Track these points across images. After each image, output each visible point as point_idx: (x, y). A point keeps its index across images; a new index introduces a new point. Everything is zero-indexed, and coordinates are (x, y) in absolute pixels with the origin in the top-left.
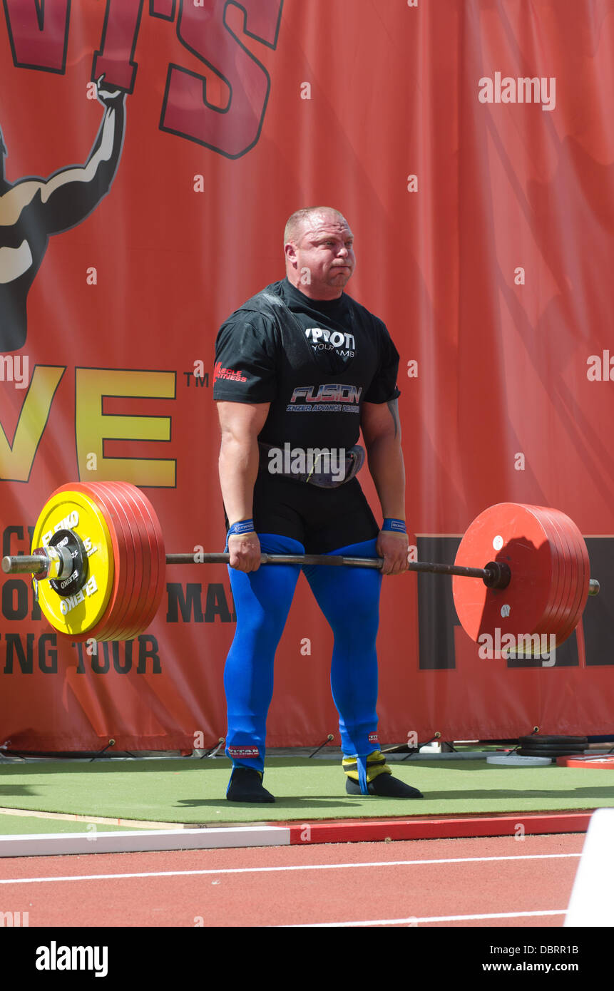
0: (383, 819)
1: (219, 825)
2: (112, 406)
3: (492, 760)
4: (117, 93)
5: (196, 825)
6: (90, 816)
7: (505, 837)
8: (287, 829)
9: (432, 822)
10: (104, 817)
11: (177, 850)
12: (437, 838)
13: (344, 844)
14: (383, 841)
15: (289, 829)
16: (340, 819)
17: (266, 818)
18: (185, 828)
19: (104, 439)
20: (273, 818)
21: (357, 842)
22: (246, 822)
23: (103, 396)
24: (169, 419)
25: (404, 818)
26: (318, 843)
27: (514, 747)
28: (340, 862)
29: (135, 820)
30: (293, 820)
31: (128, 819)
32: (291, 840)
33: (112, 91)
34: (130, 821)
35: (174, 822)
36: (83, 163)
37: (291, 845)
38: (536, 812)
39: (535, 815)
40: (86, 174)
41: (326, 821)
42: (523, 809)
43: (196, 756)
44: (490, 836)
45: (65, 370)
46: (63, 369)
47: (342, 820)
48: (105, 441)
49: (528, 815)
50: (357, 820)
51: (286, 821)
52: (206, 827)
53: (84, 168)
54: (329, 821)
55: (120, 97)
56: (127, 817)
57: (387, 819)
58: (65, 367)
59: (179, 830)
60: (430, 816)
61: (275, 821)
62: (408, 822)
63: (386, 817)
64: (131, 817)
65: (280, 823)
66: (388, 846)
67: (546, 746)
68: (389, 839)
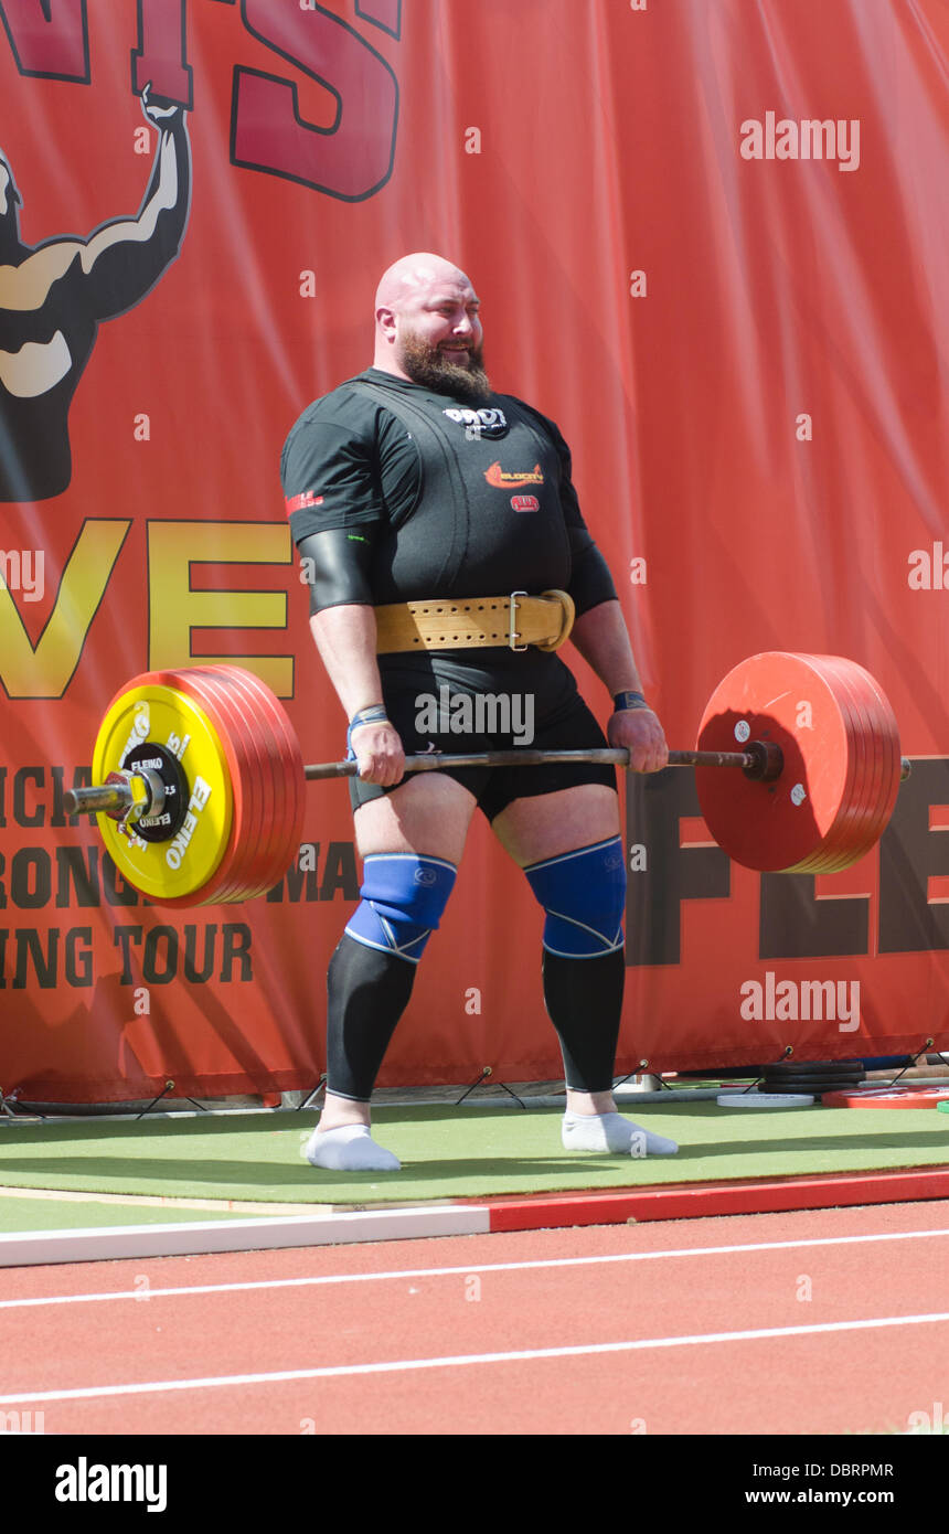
0: (620, 1191)
1: (383, 1205)
2: (202, 577)
3: (726, 1100)
4: (173, 109)
5: (350, 1207)
6: (185, 1197)
7: (799, 1212)
8: (484, 1209)
9: (693, 1193)
10: (207, 1199)
11: (328, 1245)
12: (701, 1217)
13: (569, 1229)
14: (625, 1222)
15: (487, 1209)
16: (558, 1191)
17: (451, 1193)
18: (334, 1211)
19: (191, 628)
20: (462, 1193)
21: (586, 1225)
22: (421, 1200)
23: (190, 562)
24: (284, 595)
25: (650, 1189)
26: (530, 1229)
27: (749, 1081)
28: (577, 1255)
29: (257, 1201)
30: (491, 1195)
31: (245, 1201)
32: (491, 1226)
33: (166, 108)
34: (248, 1204)
35: (317, 1203)
36: (135, 213)
37: (491, 1232)
38: (840, 1174)
39: (839, 1178)
40: (142, 230)
41: (538, 1196)
42: (821, 1170)
43: (288, 1107)
44: (778, 1212)
45: (130, 527)
46: (128, 523)
47: (561, 1194)
48: (193, 631)
49: (829, 1178)
50: (581, 1193)
51: (481, 1197)
52: (365, 1210)
53: (137, 221)
54: (542, 1196)
55: (178, 115)
56: (243, 1198)
57: (625, 1190)
58: (131, 520)
59: (326, 1214)
60: (688, 1184)
61: (465, 1197)
62: (659, 1195)
63: (625, 1187)
64: (248, 1198)
65: (473, 1201)
66: (632, 1229)
67: (801, 1077)
68: (633, 1219)
